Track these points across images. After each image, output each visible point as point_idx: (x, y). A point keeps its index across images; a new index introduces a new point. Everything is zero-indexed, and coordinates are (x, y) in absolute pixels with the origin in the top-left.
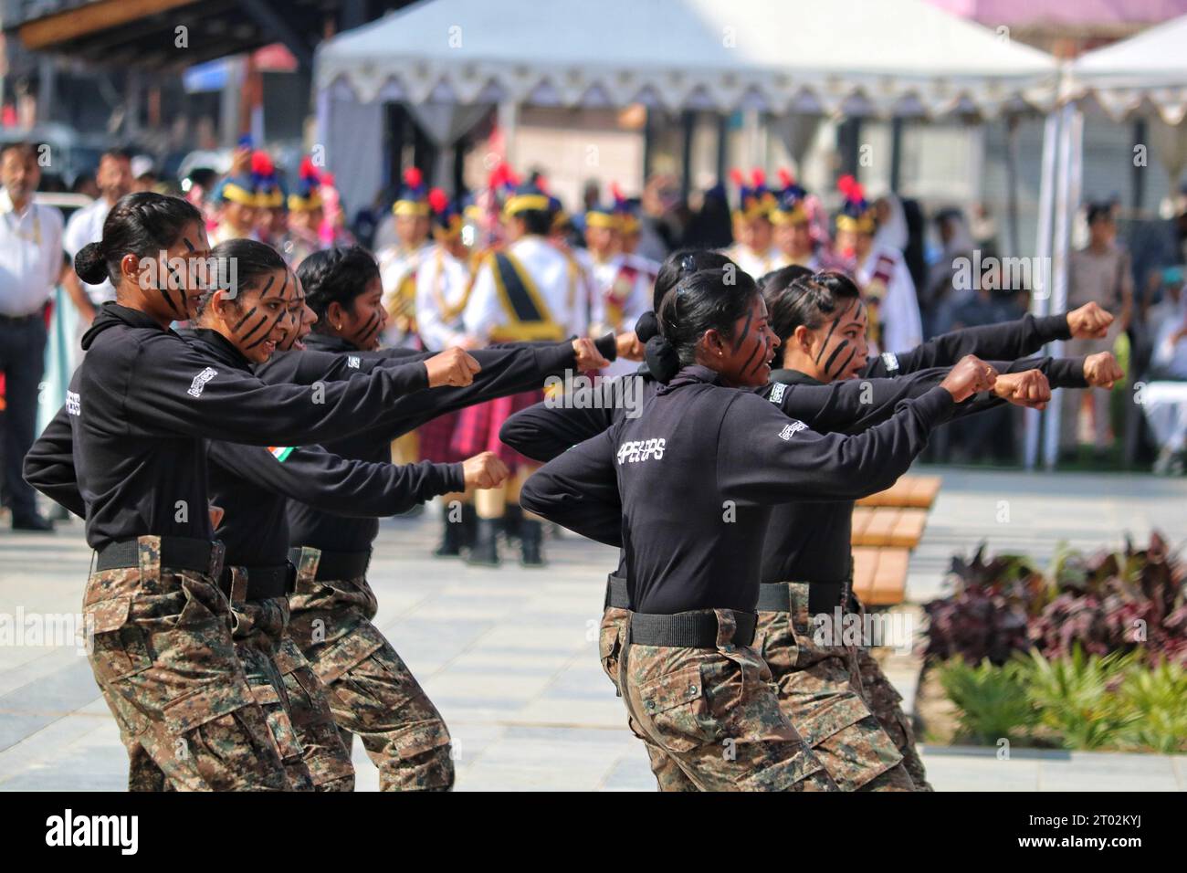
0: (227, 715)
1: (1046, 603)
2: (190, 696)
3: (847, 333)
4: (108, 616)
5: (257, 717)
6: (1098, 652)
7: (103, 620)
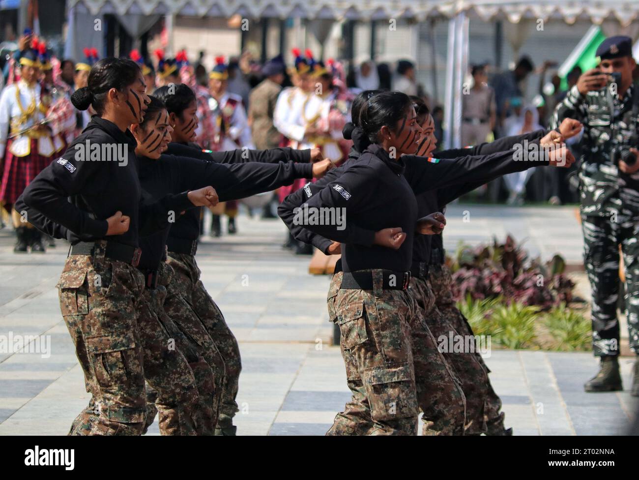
0: (118, 351)
1: (453, 273)
2: (102, 336)
3: (425, 134)
4: (73, 280)
5: (134, 356)
6: (480, 298)
7: (70, 281)
